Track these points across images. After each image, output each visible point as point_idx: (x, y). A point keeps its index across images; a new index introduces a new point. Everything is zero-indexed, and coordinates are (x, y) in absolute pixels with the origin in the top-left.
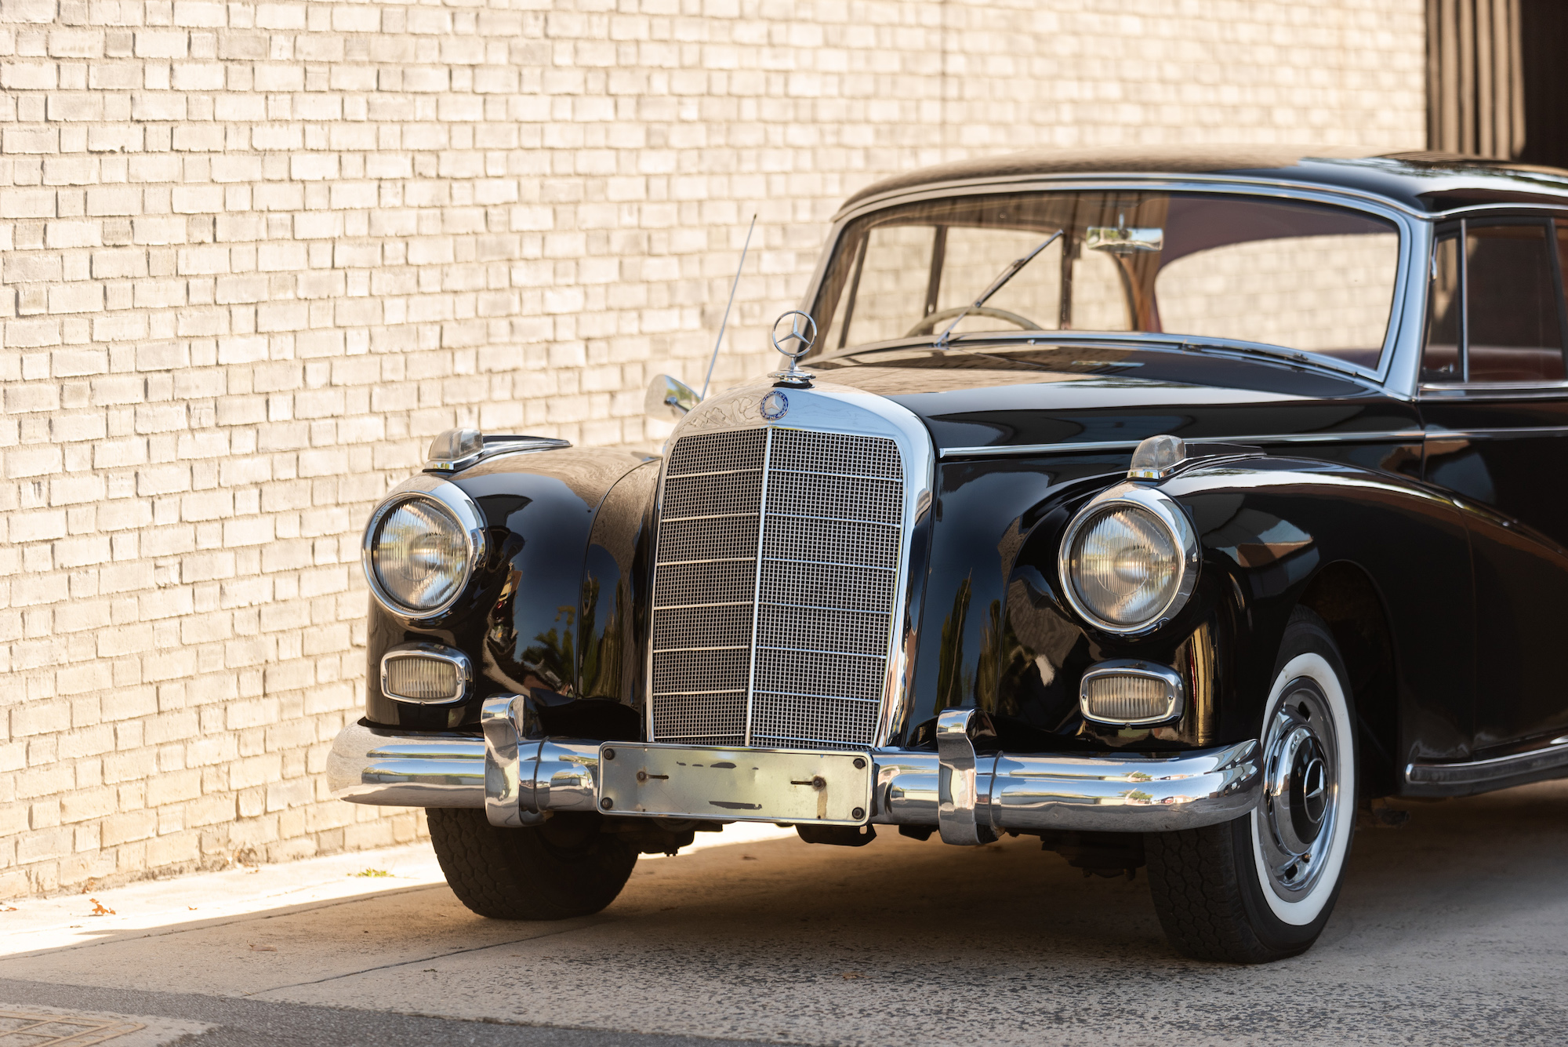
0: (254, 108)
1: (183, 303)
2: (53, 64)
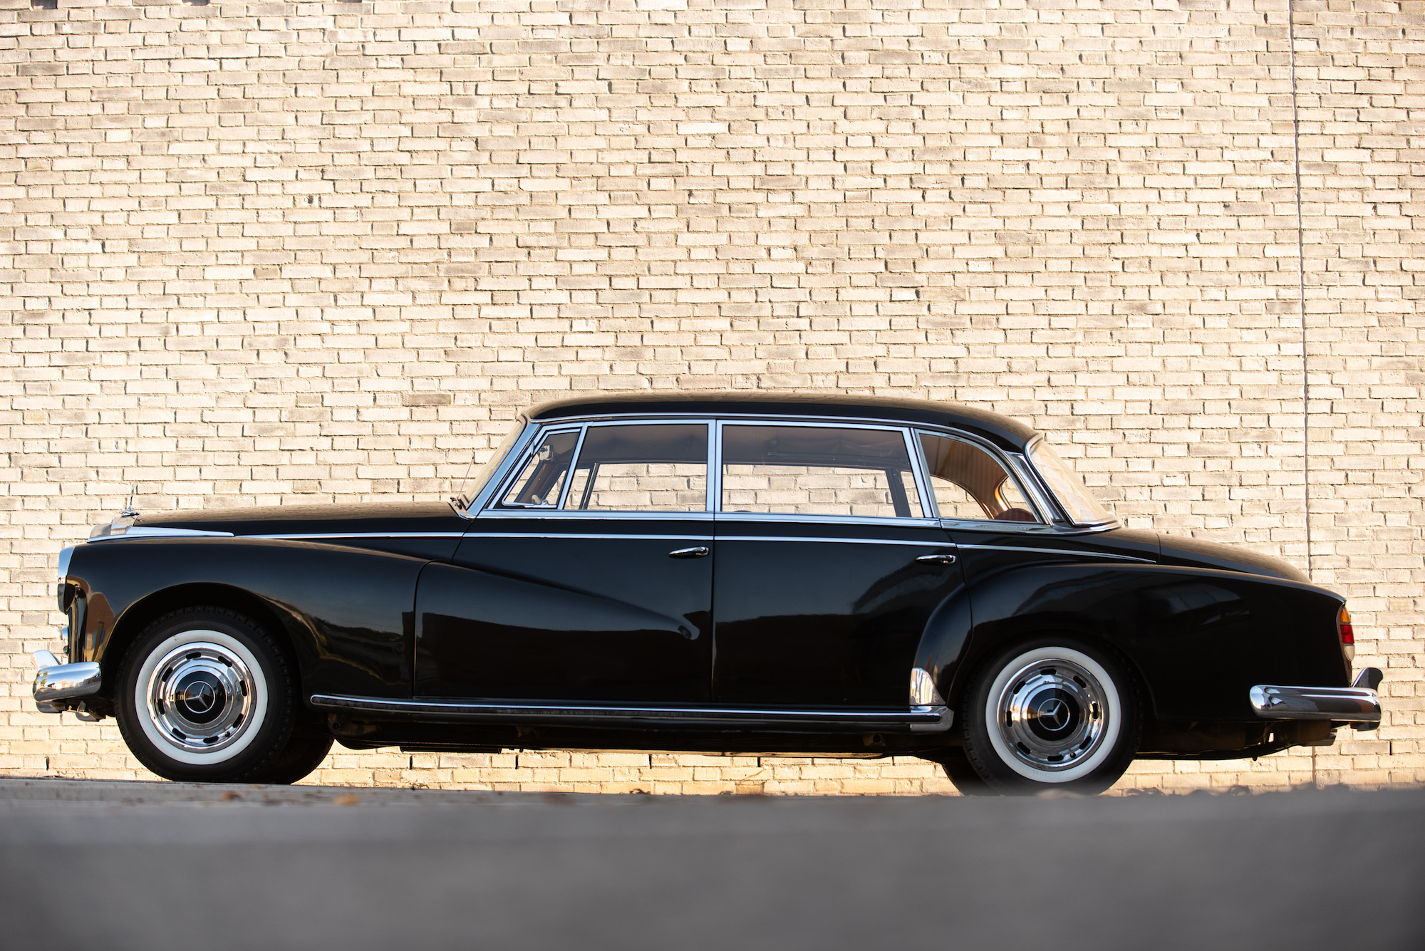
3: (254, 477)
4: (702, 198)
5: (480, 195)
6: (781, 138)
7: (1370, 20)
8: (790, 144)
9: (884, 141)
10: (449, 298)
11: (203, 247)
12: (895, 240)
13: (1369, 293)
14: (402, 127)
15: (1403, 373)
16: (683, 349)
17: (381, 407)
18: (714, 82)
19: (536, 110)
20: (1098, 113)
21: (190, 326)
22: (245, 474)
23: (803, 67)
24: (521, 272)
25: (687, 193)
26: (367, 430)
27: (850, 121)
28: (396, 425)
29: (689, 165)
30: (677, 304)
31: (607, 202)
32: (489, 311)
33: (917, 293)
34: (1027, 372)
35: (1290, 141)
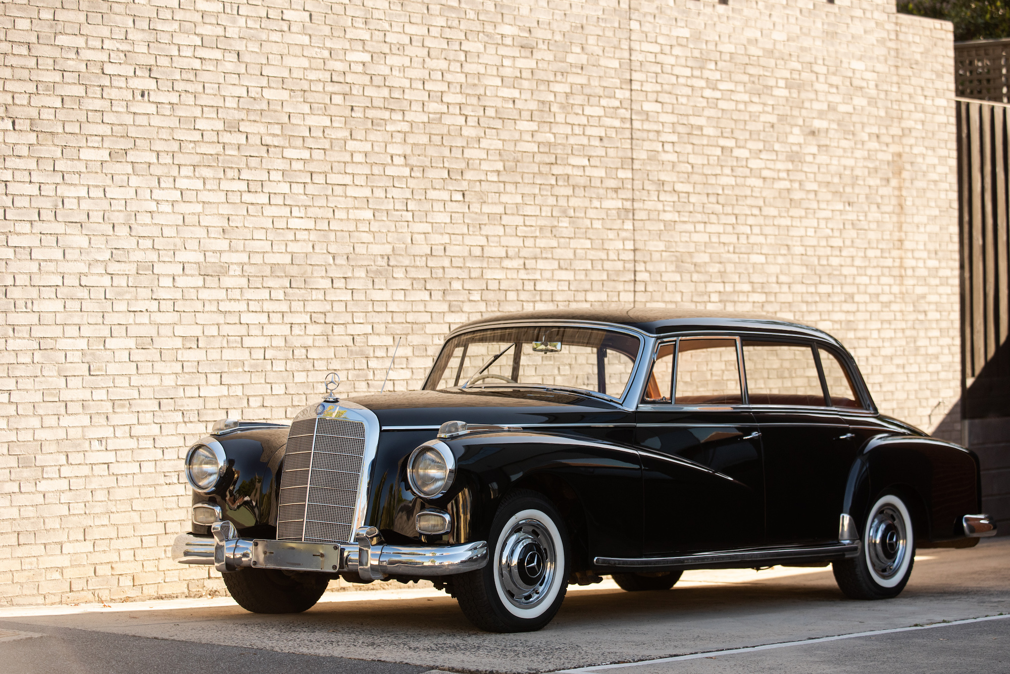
0: (222, 294)
1: (181, 372)
2: (109, 277)
3: (113, 335)
4: (358, 114)
5: (241, 100)
6: (397, 68)
7: (663, 10)
8: (402, 75)
9: (448, 77)
10: (225, 185)
11: (77, 131)
12: (453, 155)
13: (660, 206)
14: (196, 37)
15: (674, 263)
16: (351, 234)
17: (187, 275)
18: (364, 20)
19: (271, 32)
20: (545, 65)
21: (71, 200)
22: (106, 333)
23: (408, 14)
24: (264, 166)
25: (350, 108)
26: (179, 295)
27: (432, 59)
28: (195, 291)
29: (352, 85)
30: (346, 197)
31: (309, 112)
32: (247, 198)
33: (464, 195)
34: (515, 258)
35: (627, 94)
